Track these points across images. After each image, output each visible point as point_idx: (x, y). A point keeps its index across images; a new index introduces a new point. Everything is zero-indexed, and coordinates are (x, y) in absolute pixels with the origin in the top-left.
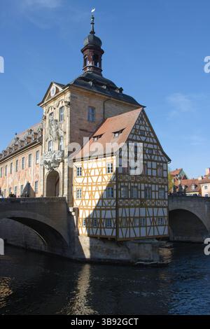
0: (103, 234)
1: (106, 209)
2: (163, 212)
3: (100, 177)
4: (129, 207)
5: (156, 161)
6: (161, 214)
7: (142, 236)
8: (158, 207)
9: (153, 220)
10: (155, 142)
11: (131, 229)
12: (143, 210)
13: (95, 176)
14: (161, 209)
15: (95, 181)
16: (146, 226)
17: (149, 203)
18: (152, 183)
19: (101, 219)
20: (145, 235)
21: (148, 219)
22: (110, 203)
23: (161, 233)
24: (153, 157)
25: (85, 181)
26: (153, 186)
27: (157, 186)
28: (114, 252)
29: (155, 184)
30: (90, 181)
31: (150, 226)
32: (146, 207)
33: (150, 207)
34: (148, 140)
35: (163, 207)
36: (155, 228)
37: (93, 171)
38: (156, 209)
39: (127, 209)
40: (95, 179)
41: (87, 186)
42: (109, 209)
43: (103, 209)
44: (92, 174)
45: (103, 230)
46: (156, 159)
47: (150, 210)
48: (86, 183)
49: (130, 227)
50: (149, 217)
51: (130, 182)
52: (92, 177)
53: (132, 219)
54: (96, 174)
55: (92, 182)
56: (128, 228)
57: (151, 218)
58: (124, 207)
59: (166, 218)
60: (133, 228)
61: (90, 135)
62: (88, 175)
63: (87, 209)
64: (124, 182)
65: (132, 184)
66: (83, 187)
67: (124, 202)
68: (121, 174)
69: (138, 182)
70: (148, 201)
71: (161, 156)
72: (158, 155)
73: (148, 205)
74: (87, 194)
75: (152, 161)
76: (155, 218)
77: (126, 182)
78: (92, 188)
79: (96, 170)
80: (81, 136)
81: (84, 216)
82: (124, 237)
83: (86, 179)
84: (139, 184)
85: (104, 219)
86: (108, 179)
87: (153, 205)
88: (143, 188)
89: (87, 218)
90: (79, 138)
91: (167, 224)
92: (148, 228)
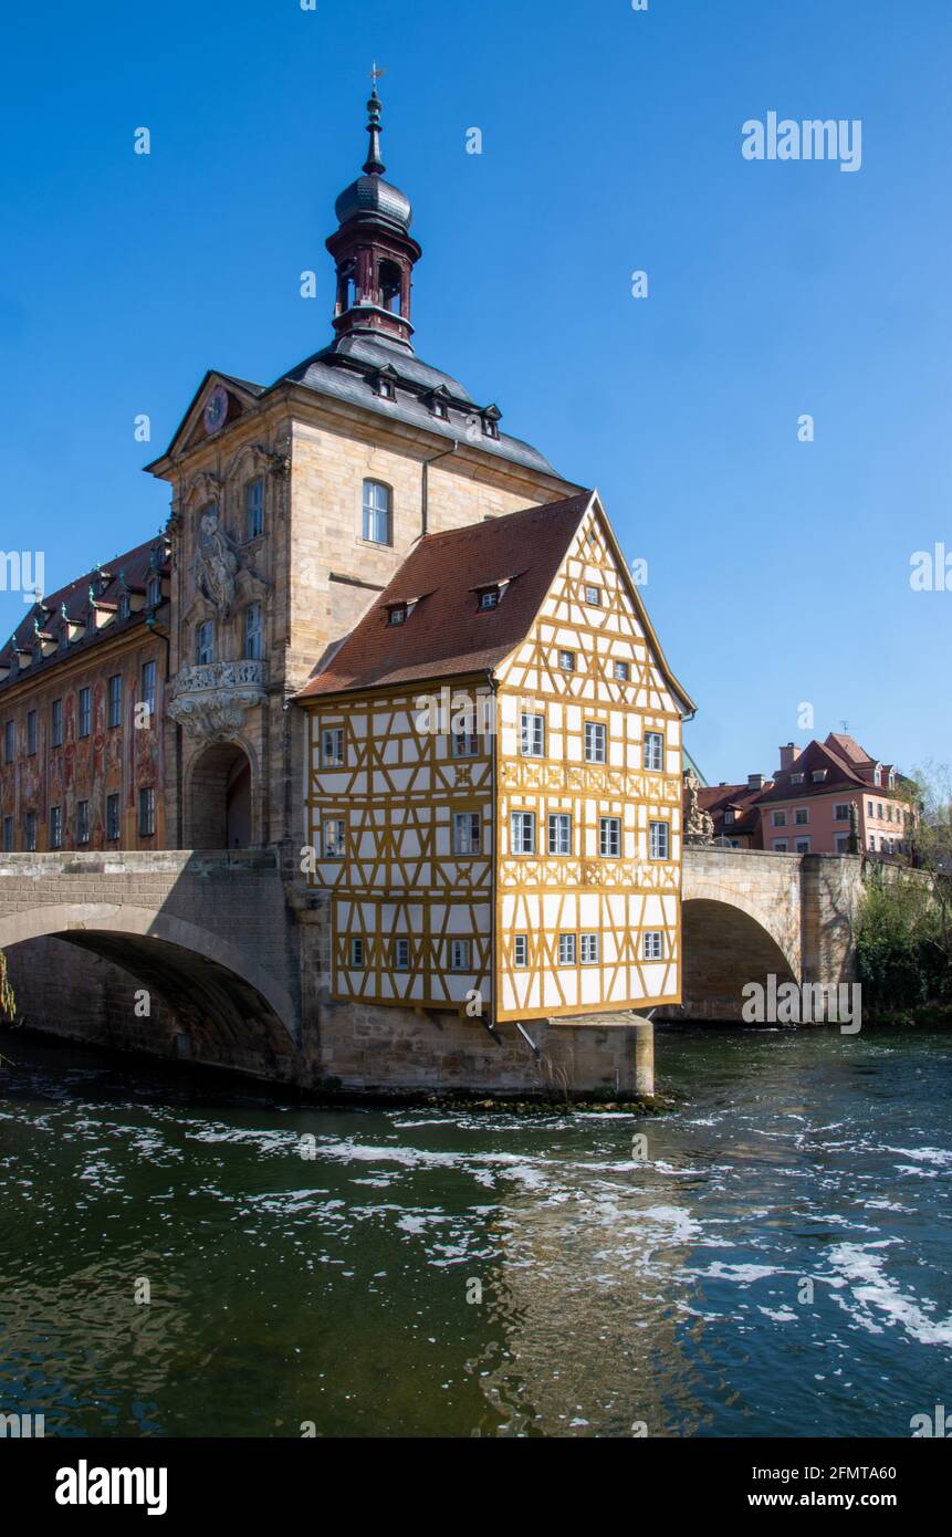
0: (438, 994)
1: (448, 901)
2: (663, 914)
3: (425, 773)
4: (541, 889)
5: (641, 712)
6: (653, 919)
7: (585, 1001)
8: (646, 892)
9: (628, 940)
10: (640, 634)
11: (548, 975)
12: (590, 901)
13: (401, 765)
14: (657, 897)
15: (401, 785)
16: (602, 966)
17: (611, 874)
18: (625, 799)
19: (427, 936)
20: (596, 999)
21: (608, 937)
22: (465, 874)
23: (654, 991)
24: (630, 693)
25: (360, 786)
26: (630, 808)
27: (642, 808)
28: (480, 1065)
29: (638, 802)
30: (380, 785)
31: (615, 966)
32: (603, 889)
33: (617, 889)
34: (612, 625)
35: (662, 892)
36: (633, 969)
37: (392, 745)
38: (636, 900)
39: (533, 900)
40: (401, 779)
41: (368, 807)
42: (459, 901)
43: (439, 900)
44: (390, 757)
45: (435, 979)
46: (641, 702)
47: (617, 901)
48: (363, 796)
49: (542, 969)
50: (613, 929)
51: (543, 790)
52: (389, 772)
53: (550, 938)
54: (405, 760)
55: (387, 790)
56: (537, 974)
57: (620, 935)
58: (521, 888)
59: (673, 934)
60: (554, 970)
61: (369, 600)
62: (372, 760)
63: (368, 899)
64: (522, 790)
65: (553, 802)
66: (352, 812)
67: (521, 872)
68: (511, 759)
69: (574, 795)
70: (611, 867)
71: (662, 691)
72: (649, 689)
73: (610, 882)
74: (368, 837)
75: (626, 708)
76: (634, 935)
77: (532, 792)
78: (388, 818)
79: (405, 742)
80: (336, 602)
81: (356, 928)
82: (522, 1006)
83: (362, 777)
84: (578, 802)
85: (442, 936)
86: (458, 780)
87: (626, 882)
88: (591, 818)
89: (370, 935)
90: (329, 612)
91: (675, 956)
92: (609, 972)
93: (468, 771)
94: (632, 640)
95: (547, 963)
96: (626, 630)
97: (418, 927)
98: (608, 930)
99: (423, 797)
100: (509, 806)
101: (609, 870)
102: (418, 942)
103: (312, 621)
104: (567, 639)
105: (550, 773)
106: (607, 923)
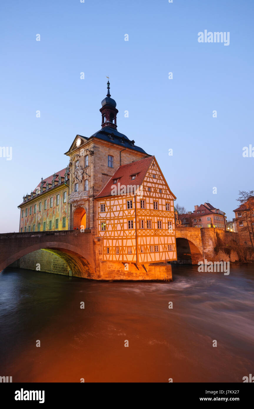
0: (125, 259)
1: (127, 239)
2: (172, 241)
3: (121, 212)
4: (146, 236)
5: (165, 199)
6: (170, 242)
7: (156, 260)
8: (168, 236)
9: (165, 246)
10: (164, 183)
11: (148, 254)
12: (156, 238)
13: (117, 211)
14: (170, 237)
15: (117, 215)
16: (159, 252)
17: (160, 233)
18: (163, 217)
19: (122, 247)
20: (159, 260)
21: (161, 246)
22: (130, 233)
23: (171, 258)
24: (163, 195)
25: (108, 216)
26: (164, 219)
27: (166, 219)
28: (134, 275)
29: (165, 217)
30: (112, 215)
31: (163, 252)
32: (159, 236)
33: (162, 236)
34: (158, 182)
35: (171, 236)
36: (166, 253)
37: (115, 207)
38: (166, 238)
39: (144, 238)
40: (117, 214)
41: (110, 220)
42: (129, 239)
43: (125, 239)
44: (114, 209)
45: (124, 256)
46: (165, 197)
47: (162, 238)
48: (109, 218)
49: (147, 253)
50: (162, 244)
51: (146, 216)
52: (114, 212)
53: (148, 246)
54: (117, 210)
55: (114, 216)
56: (146, 254)
57: (163, 245)
58: (142, 236)
59: (174, 245)
60: (150, 253)
61: (110, 178)
62: (111, 210)
63: (110, 239)
64: (141, 215)
65: (148, 218)
66: (107, 221)
67: (142, 232)
68: (139, 209)
69: (152, 216)
70: (160, 231)
71: (169, 195)
72: (166, 194)
73: (160, 234)
74: (110, 226)
75: (162, 198)
76: (166, 245)
77: (143, 216)
78: (114, 222)
79: (117, 206)
80: (103, 179)
81: (108, 245)
82: (143, 261)
83: (109, 213)
84: (153, 218)
85: (126, 246)
86: (128, 214)
87: (164, 234)
88: (156, 221)
89: (111, 247)
90: (102, 181)
91: (175, 250)
92: (161, 254)
93: (130, 212)
94: (162, 185)
95: (148, 252)
96: (161, 183)
97: (121, 245)
98: (160, 244)
99: (121, 217)
100: (139, 219)
102: (121, 248)
103: (98, 183)
104: (149, 185)
105: (147, 212)
106: (160, 243)
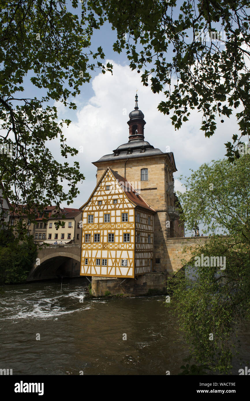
2: (128, 255)
4: (92, 249)
5: (121, 209)
6: (125, 256)
7: (102, 274)
8: (122, 250)
9: (116, 261)
10: (121, 192)
12: (105, 252)
14: (126, 251)
16: (108, 267)
18: (115, 229)
20: (106, 274)
21: (110, 260)
23: (124, 274)
26: (117, 231)
27: (121, 231)
29: (120, 229)
31: (112, 267)
32: (108, 249)
33: (113, 249)
35: (128, 250)
36: (117, 268)
38: (119, 252)
39: (89, 251)
46: (121, 207)
47: (113, 252)
49: (91, 266)
50: (112, 258)
51: (93, 229)
53: (93, 260)
56: (90, 267)
57: (114, 260)
58: (87, 249)
59: (131, 260)
60: (94, 266)
64: (88, 230)
65: (95, 232)
67: (87, 246)
69: (101, 230)
71: (128, 203)
72: (123, 204)
73: (111, 248)
75: (116, 209)
76: (118, 260)
77: (90, 230)
82: (86, 273)
87: (116, 248)
88: (106, 234)
91: (132, 266)
92: (109, 268)
94: (118, 194)
95: (92, 264)
98: (110, 258)
100: (85, 233)
101: (111, 245)
104: (100, 198)
105: (95, 226)
106: (109, 257)
